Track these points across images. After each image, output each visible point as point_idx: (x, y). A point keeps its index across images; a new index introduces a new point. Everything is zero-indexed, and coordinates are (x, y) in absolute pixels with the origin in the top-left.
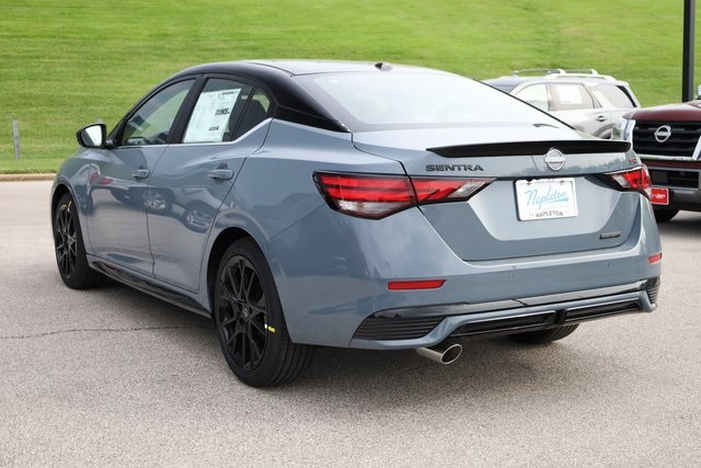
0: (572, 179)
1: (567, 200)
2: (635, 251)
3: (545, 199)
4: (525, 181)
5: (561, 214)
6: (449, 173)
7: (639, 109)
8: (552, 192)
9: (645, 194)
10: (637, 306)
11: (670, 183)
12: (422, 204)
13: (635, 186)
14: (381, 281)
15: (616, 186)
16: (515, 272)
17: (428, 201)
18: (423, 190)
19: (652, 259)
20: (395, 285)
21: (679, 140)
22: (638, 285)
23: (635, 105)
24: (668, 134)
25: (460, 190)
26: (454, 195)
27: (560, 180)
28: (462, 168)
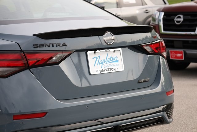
0: (120, 49)
1: (117, 61)
2: (158, 89)
3: (105, 61)
4: (93, 52)
5: (115, 70)
6: (47, 48)
7: (168, 5)
8: (109, 57)
9: (163, 56)
10: (161, 121)
11: (184, 47)
12: (31, 68)
13: (157, 51)
14: (9, 114)
15: (145, 52)
16: (96, 104)
17: (35, 65)
18: (32, 59)
19: (168, 93)
20: (18, 116)
21: (188, 23)
22: (161, 108)
23: (165, 3)
24: (182, 20)
25: (54, 58)
26: (51, 61)
27: (113, 50)
28: (55, 45)
